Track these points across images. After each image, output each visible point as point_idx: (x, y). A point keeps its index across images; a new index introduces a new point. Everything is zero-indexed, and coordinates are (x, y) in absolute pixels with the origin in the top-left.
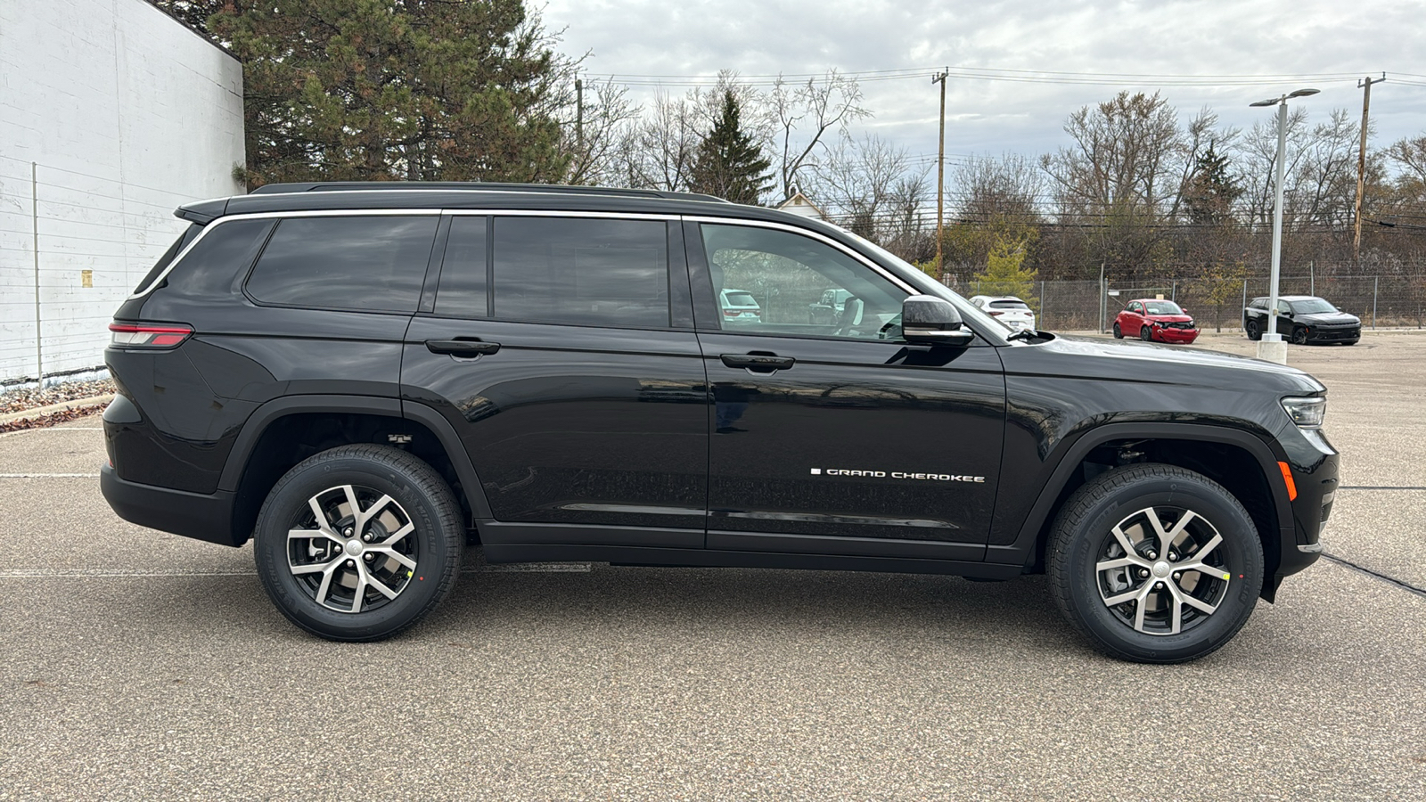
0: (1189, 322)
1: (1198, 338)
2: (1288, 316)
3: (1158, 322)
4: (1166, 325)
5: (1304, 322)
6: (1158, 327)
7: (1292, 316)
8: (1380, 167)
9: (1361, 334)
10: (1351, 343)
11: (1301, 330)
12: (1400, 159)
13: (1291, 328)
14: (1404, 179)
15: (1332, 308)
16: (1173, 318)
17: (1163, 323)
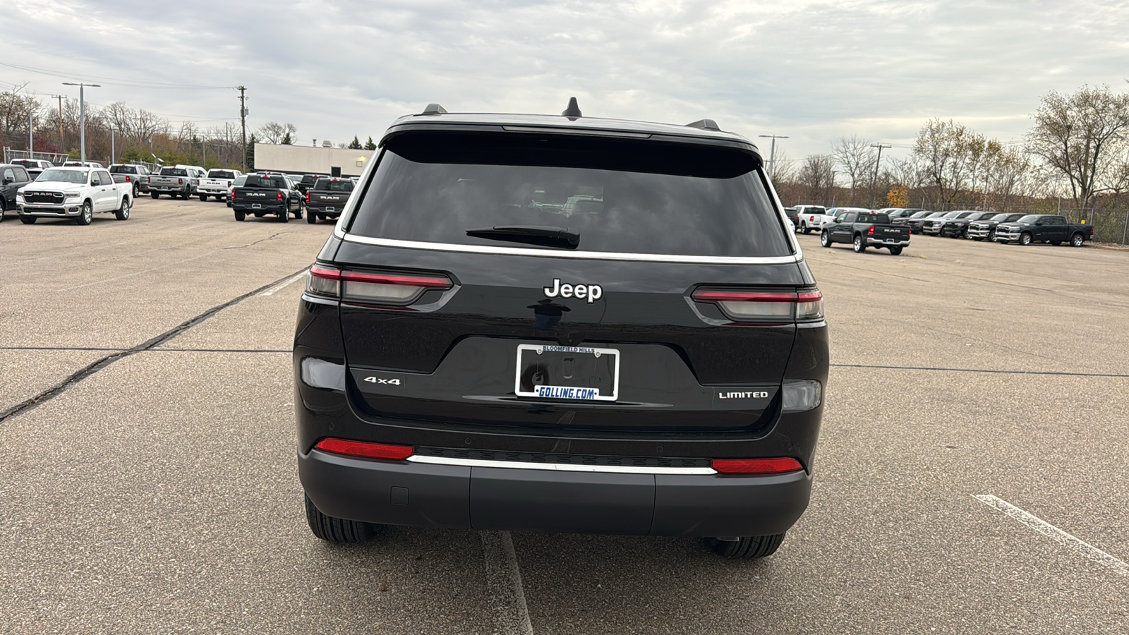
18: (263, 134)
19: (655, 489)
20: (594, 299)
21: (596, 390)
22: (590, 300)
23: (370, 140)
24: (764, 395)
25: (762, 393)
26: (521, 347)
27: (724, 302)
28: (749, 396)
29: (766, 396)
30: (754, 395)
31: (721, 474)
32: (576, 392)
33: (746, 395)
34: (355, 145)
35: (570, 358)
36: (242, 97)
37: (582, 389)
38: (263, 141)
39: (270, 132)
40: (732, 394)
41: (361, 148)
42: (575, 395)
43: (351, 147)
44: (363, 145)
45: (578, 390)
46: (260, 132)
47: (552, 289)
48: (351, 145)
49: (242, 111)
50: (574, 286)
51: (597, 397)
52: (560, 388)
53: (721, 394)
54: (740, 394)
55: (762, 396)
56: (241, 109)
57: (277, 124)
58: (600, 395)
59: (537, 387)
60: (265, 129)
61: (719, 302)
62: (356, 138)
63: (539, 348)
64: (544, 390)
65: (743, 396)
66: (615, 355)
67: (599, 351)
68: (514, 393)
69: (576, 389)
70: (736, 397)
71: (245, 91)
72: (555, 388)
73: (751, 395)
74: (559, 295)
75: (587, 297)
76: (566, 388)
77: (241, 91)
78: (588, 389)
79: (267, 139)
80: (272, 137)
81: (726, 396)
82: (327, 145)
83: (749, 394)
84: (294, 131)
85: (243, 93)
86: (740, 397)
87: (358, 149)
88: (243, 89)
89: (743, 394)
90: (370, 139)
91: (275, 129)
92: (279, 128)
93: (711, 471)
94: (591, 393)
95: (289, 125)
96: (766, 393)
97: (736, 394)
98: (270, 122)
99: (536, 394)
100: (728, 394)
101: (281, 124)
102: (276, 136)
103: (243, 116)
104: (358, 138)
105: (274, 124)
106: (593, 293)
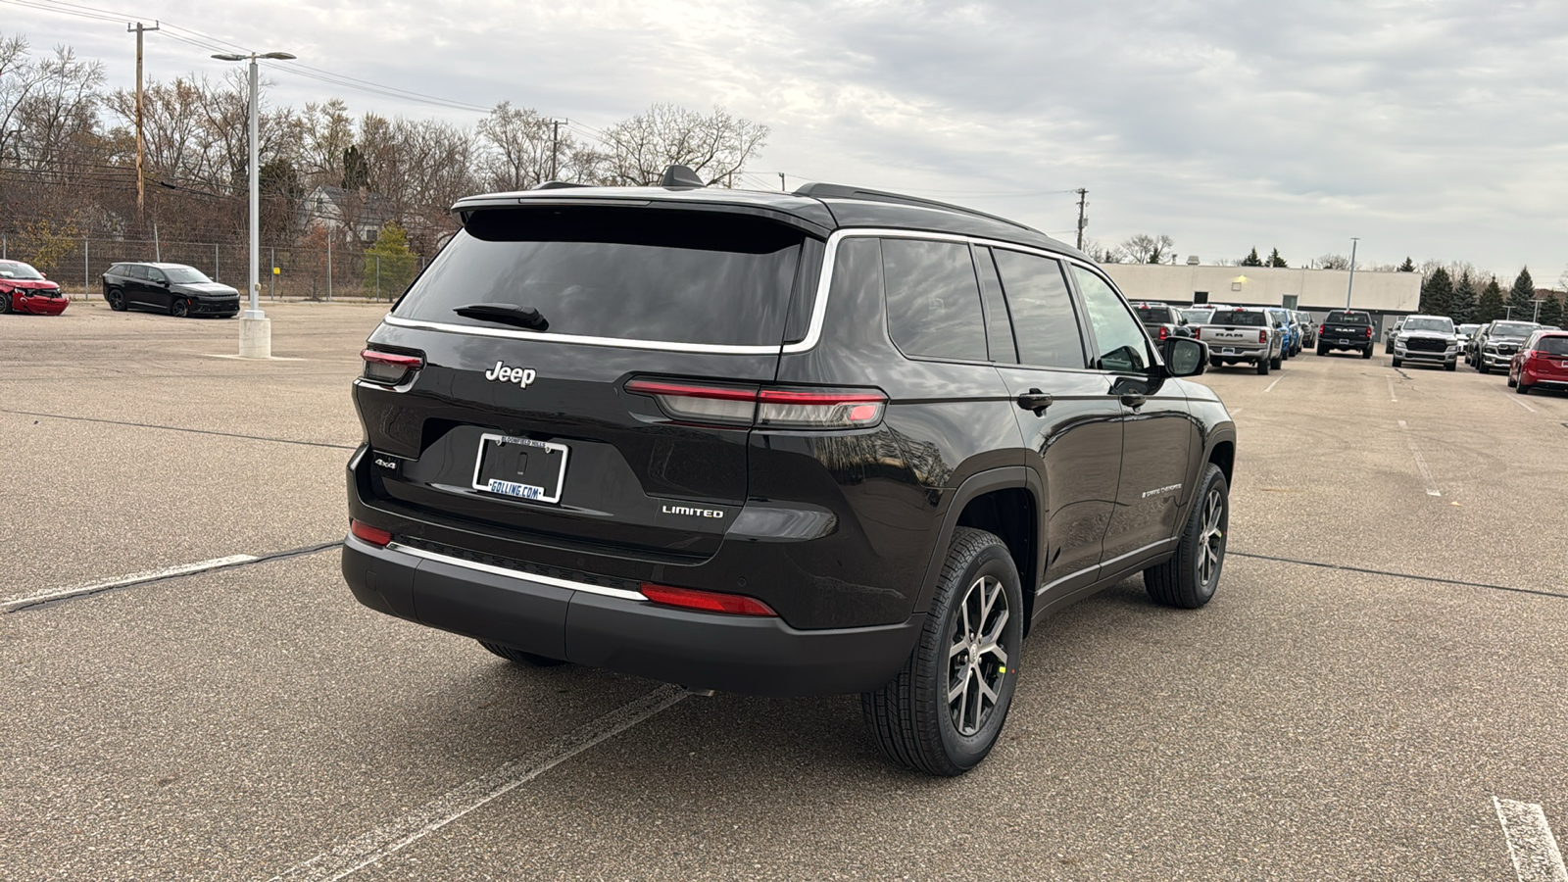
0: (56, 289)
1: (67, 309)
2: (163, 286)
3: (18, 288)
4: (30, 292)
5: (185, 293)
6: (21, 295)
7: (167, 285)
8: (93, 116)
9: (241, 306)
10: (228, 317)
11: (181, 301)
12: (117, 110)
13: (169, 300)
14: (116, 132)
15: (206, 278)
16: (36, 284)
17: (26, 290)
18: (1125, 251)
19: (568, 607)
20: (527, 385)
21: (541, 490)
22: (523, 385)
23: (1275, 253)
24: (718, 514)
25: (715, 513)
26: (485, 436)
27: (667, 396)
28: (698, 514)
29: (721, 515)
30: (705, 513)
31: (651, 602)
32: (523, 490)
33: (695, 512)
34: (1252, 261)
35: (524, 451)
36: (1082, 203)
37: (529, 486)
38: (1126, 261)
39: (1137, 248)
40: (678, 508)
41: (1260, 265)
42: (521, 493)
43: (1245, 264)
44: (1264, 261)
45: (526, 488)
46: (1122, 248)
47: (493, 371)
48: (1245, 261)
49: (1080, 222)
50: (512, 369)
51: (541, 497)
52: (510, 483)
53: (665, 508)
54: (687, 510)
55: (715, 515)
56: (1078, 218)
57: (1146, 237)
58: (544, 495)
59: (491, 481)
60: (1130, 245)
61: (660, 396)
62: (1254, 251)
63: (497, 438)
64: (496, 485)
65: (692, 513)
66: (562, 452)
67: (550, 446)
68: (472, 488)
69: (523, 486)
70: (682, 512)
71: (1086, 194)
72: (506, 483)
73: (702, 513)
74: (497, 379)
75: (520, 382)
76: (515, 484)
77: (1081, 195)
78: (533, 487)
79: (1132, 257)
80: (1138, 255)
81: (671, 510)
82: (1193, 262)
83: (699, 511)
84: (1170, 245)
85: (1083, 197)
86: (687, 513)
87: (1256, 265)
88: (1083, 192)
89: (692, 510)
90: (1275, 251)
91: (1144, 243)
92: (1150, 242)
93: (639, 596)
94: (536, 492)
95: (1163, 238)
96: (721, 513)
97: (683, 509)
98: (1137, 234)
99: (488, 489)
100: (674, 508)
101: (1153, 237)
102: (1143, 253)
103: (1081, 228)
104: (1257, 251)
105: (1143, 237)
106: (526, 377)
